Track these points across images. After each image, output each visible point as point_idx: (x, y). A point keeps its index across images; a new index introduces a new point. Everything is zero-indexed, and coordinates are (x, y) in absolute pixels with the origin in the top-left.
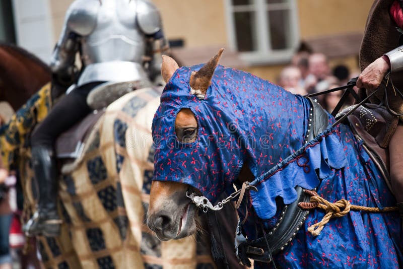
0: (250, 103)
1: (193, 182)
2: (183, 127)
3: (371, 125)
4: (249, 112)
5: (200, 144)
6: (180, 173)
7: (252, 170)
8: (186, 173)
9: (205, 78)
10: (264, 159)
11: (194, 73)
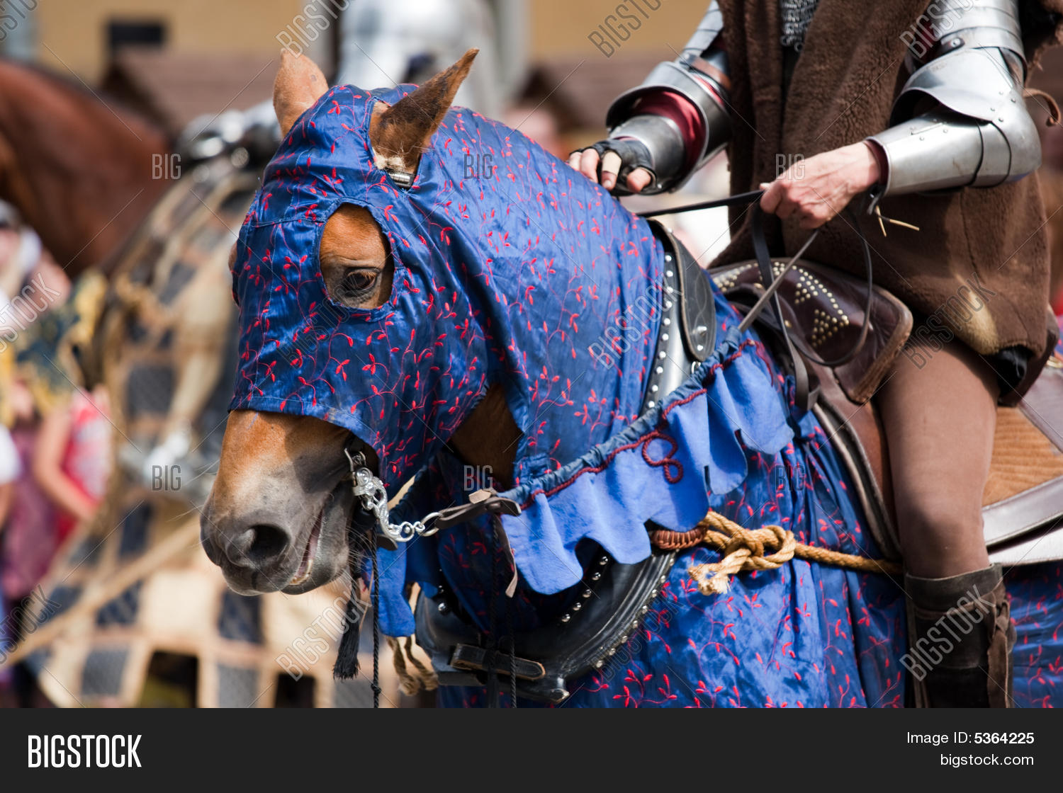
0: (525, 216)
1: (360, 427)
2: (348, 262)
3: (826, 331)
4: (522, 241)
5: (398, 315)
6: (327, 394)
7: (517, 412)
8: (345, 396)
9: (409, 126)
10: (550, 386)
11: (381, 107)
